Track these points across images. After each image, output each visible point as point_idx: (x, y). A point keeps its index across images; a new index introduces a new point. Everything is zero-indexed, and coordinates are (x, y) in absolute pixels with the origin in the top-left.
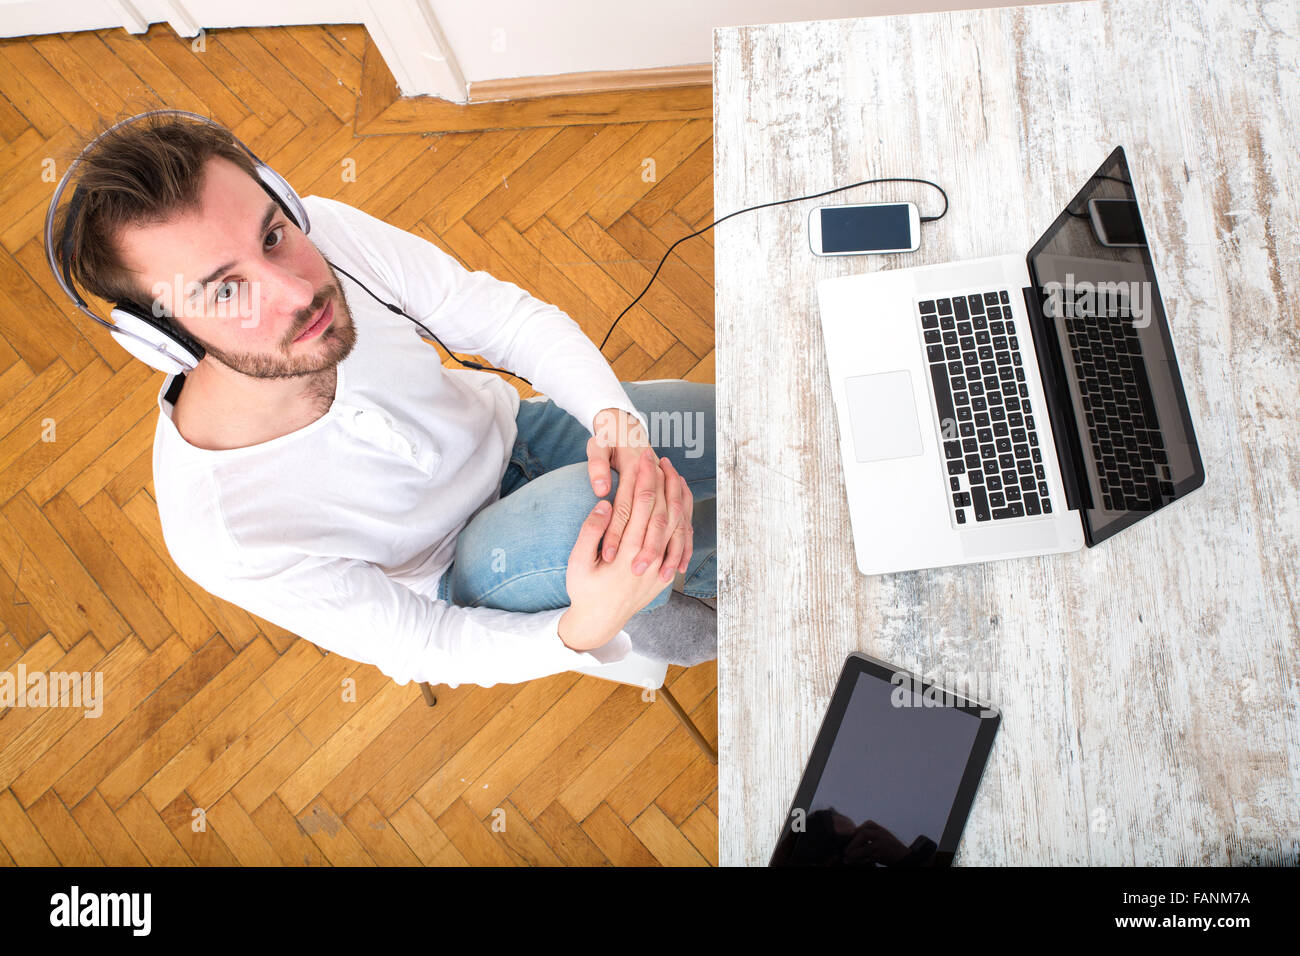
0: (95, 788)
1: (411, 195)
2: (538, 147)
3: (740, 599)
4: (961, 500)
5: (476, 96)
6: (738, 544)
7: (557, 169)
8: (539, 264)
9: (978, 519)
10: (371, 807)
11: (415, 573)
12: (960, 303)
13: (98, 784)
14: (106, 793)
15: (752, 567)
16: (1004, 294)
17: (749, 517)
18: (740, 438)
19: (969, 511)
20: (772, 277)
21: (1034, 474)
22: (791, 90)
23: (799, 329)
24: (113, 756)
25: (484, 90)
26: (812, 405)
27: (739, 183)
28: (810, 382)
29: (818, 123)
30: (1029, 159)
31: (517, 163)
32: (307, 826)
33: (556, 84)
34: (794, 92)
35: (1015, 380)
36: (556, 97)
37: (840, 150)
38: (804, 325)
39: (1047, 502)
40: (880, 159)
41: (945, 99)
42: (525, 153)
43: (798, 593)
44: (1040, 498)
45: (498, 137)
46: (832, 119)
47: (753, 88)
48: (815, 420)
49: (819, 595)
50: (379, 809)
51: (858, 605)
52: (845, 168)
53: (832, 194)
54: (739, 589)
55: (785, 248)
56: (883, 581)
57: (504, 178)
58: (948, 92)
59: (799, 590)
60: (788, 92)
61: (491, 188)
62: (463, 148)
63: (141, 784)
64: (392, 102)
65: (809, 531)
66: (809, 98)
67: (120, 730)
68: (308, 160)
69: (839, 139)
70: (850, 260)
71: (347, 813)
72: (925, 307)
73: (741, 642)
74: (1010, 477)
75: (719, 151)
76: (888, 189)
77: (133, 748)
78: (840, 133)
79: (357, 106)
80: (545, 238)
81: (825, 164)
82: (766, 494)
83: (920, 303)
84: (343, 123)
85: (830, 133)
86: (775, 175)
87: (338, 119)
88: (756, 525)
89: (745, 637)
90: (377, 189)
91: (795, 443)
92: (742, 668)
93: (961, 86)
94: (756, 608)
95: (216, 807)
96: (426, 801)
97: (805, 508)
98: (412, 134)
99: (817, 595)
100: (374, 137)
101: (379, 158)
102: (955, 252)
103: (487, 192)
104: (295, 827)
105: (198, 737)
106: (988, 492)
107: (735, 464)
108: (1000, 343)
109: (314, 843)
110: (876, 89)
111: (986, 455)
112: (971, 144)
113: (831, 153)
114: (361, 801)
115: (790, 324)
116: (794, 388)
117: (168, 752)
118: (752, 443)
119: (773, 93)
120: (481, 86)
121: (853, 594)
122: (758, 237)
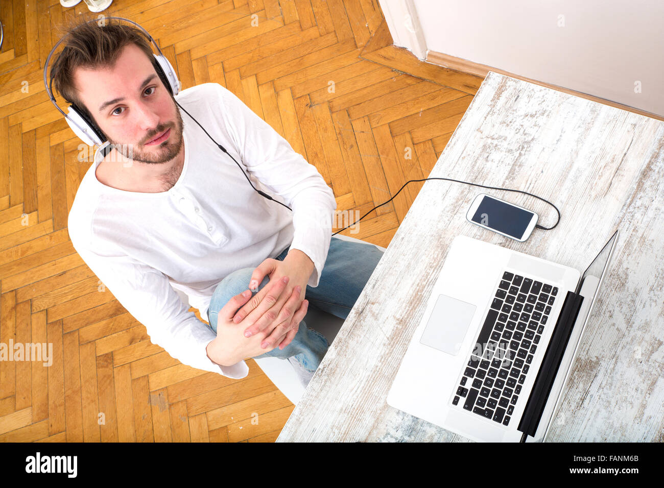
0: (78, 329)
1: (370, 100)
2: (449, 100)
3: (323, 383)
4: (461, 391)
5: (430, 59)
6: (338, 354)
7: (452, 116)
8: (414, 165)
9: (464, 407)
10: (185, 407)
11: (202, 291)
12: (528, 282)
13: (80, 328)
14: (81, 334)
15: (338, 370)
16: (556, 289)
17: (352, 343)
18: (372, 299)
19: (463, 400)
20: (439, 222)
21: (510, 399)
22: (511, 122)
23: (436, 256)
24: (93, 318)
25: (435, 57)
26: (417, 300)
27: (452, 163)
28: (424, 287)
29: (514, 147)
30: (622, 218)
31: (433, 104)
32: (153, 400)
33: (476, 68)
34: (512, 123)
35: (532, 341)
36: (473, 75)
37: (517, 167)
38: (440, 255)
39: (508, 419)
40: (536, 181)
41: (595, 162)
42: (440, 101)
43: (353, 396)
44: (506, 414)
45: (431, 86)
46: (523, 147)
47: (491, 113)
48: (415, 309)
49: (362, 402)
50: (187, 410)
51: (378, 419)
52: (514, 179)
53: (498, 190)
54: (326, 378)
55: (455, 209)
56: (398, 413)
57: (421, 110)
58: (599, 159)
59: (353, 395)
60: (508, 123)
61: (412, 113)
62: (409, 85)
63: (97, 338)
64: (387, 46)
65: (377, 367)
66: (517, 131)
67: (101, 307)
68: (330, 60)
69: (520, 160)
70: (485, 231)
71: (173, 404)
72: (507, 276)
73: (311, 405)
74: (496, 394)
75: (453, 140)
76: (530, 200)
77: (103, 319)
78: (522, 158)
79: (369, 41)
80: (425, 152)
81: (505, 171)
82: (367, 336)
83: (506, 272)
84: (357, 47)
85: (518, 155)
86: (473, 167)
87: (356, 44)
88: (353, 349)
89: (314, 404)
90: (355, 89)
91: (398, 316)
92: (304, 419)
93: (608, 158)
94: (328, 392)
95: (120, 368)
96: (210, 419)
97: (382, 354)
98: (388, 67)
99: (361, 402)
100: (368, 61)
101: (365, 73)
102: (545, 253)
103: (408, 114)
104: (147, 397)
105: (131, 330)
106: (479, 395)
107: (362, 312)
108: (536, 316)
109: (151, 410)
110: (558, 141)
111: (490, 374)
112: (593, 194)
113: (511, 166)
114: (182, 401)
115: (432, 252)
116: (415, 286)
117: (115, 329)
118: (376, 305)
119: (500, 120)
120: (435, 54)
121: (379, 412)
122: (444, 196)
